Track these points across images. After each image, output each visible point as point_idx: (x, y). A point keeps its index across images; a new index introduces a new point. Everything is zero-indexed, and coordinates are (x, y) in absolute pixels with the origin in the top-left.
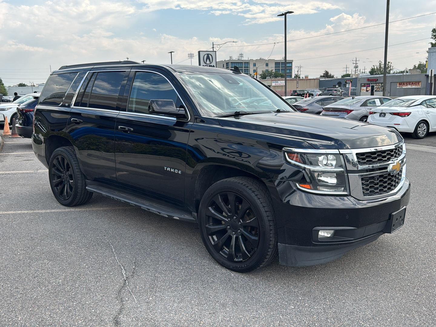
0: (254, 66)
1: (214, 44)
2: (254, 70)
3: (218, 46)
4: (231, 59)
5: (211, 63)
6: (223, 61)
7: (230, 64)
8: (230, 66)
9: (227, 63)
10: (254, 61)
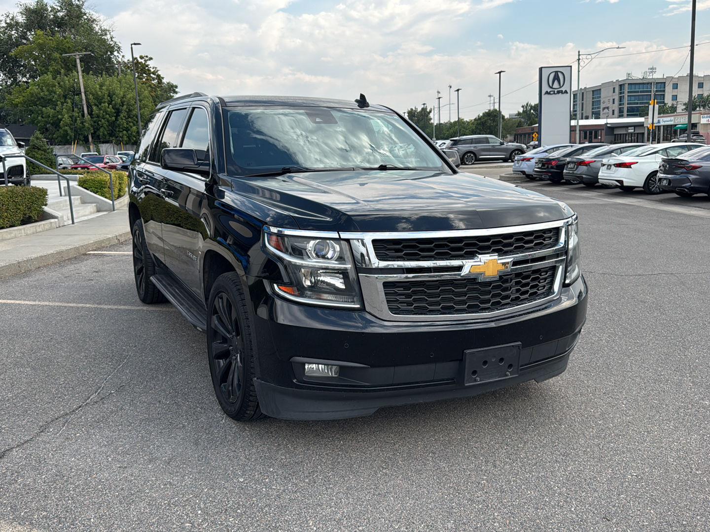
0: (673, 89)
1: (580, 54)
2: (673, 96)
3: (589, 57)
4: (630, 78)
5: (561, 87)
6: (615, 81)
7: (627, 86)
8: (627, 90)
9: (621, 86)
10: (674, 80)
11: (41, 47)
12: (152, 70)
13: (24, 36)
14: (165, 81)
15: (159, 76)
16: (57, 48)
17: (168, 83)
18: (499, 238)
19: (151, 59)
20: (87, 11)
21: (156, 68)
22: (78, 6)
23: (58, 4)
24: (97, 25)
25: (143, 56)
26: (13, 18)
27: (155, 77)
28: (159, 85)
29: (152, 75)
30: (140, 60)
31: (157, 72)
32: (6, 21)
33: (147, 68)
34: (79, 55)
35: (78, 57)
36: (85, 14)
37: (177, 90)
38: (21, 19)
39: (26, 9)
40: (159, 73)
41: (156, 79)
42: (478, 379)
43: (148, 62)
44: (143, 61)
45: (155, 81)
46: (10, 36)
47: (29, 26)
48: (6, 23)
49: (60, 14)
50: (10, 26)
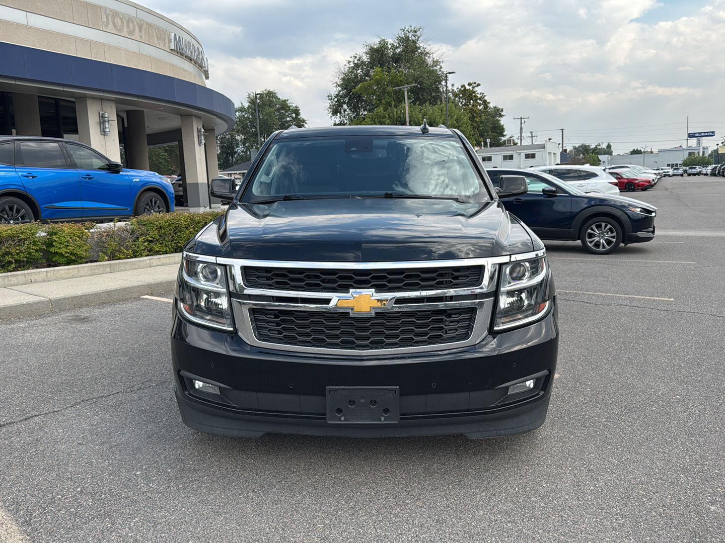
11: (378, 82)
12: (479, 96)
13: (367, 74)
14: (491, 105)
15: (485, 101)
16: (391, 83)
17: (495, 107)
18: (384, 273)
19: (479, 85)
20: (421, 45)
21: (483, 94)
22: (414, 41)
23: (397, 42)
24: (429, 57)
25: (472, 82)
26: (360, 58)
27: (481, 102)
28: (485, 110)
29: (478, 101)
30: (468, 87)
31: (484, 97)
32: (354, 62)
33: (474, 94)
34: (407, 87)
35: (406, 89)
36: (419, 48)
37: (502, 113)
38: (366, 58)
39: (370, 49)
40: (486, 98)
41: (482, 104)
42: (343, 419)
43: (476, 89)
44: (471, 88)
45: (481, 107)
46: (356, 75)
47: (372, 64)
48: (354, 63)
49: (398, 51)
50: (357, 66)
